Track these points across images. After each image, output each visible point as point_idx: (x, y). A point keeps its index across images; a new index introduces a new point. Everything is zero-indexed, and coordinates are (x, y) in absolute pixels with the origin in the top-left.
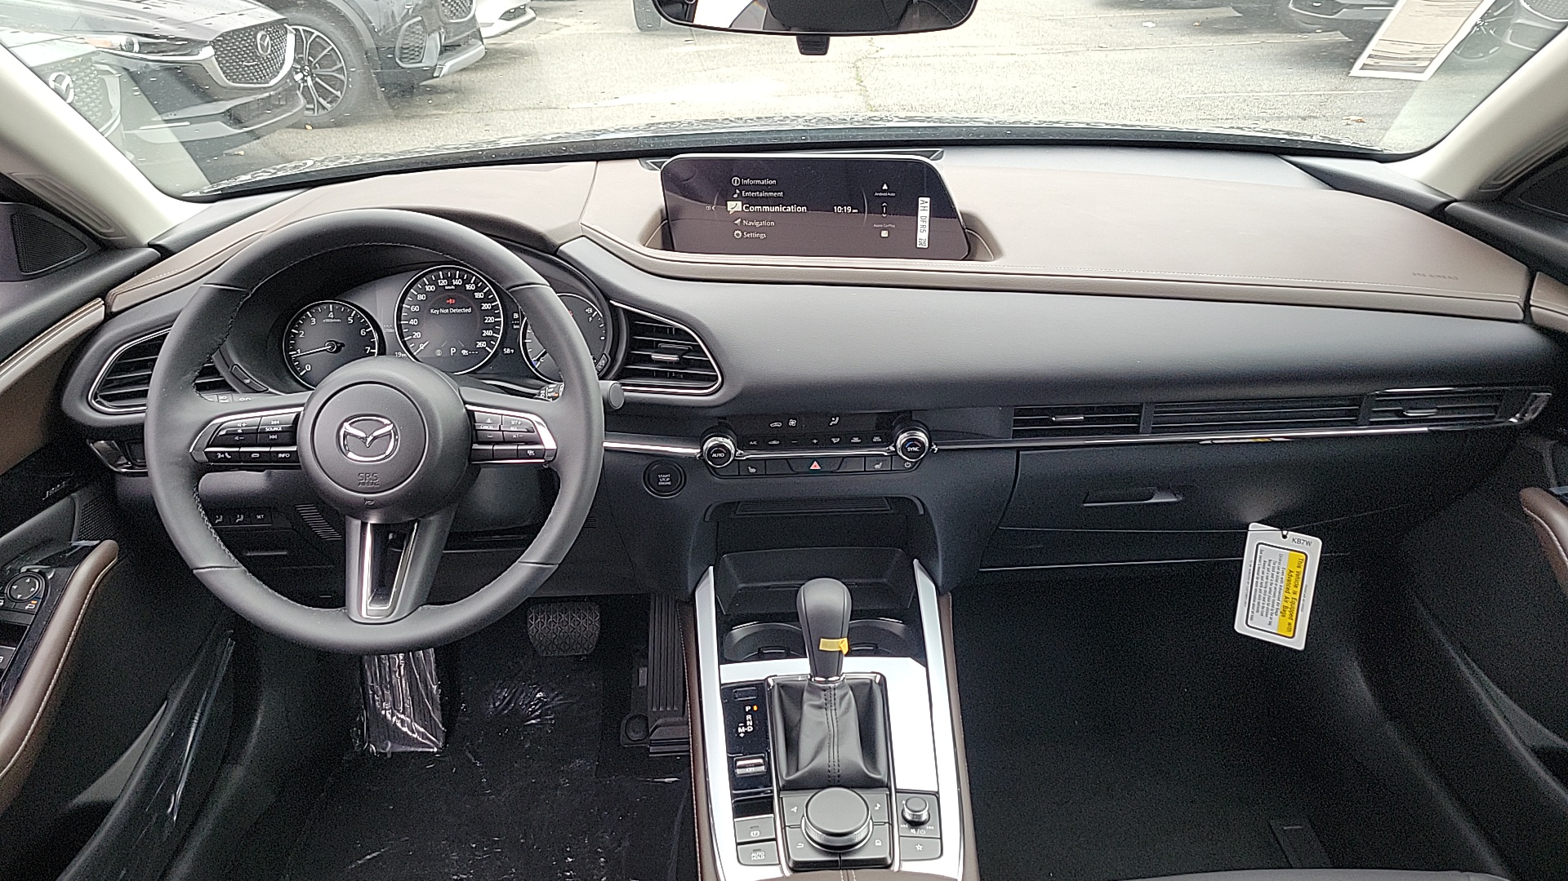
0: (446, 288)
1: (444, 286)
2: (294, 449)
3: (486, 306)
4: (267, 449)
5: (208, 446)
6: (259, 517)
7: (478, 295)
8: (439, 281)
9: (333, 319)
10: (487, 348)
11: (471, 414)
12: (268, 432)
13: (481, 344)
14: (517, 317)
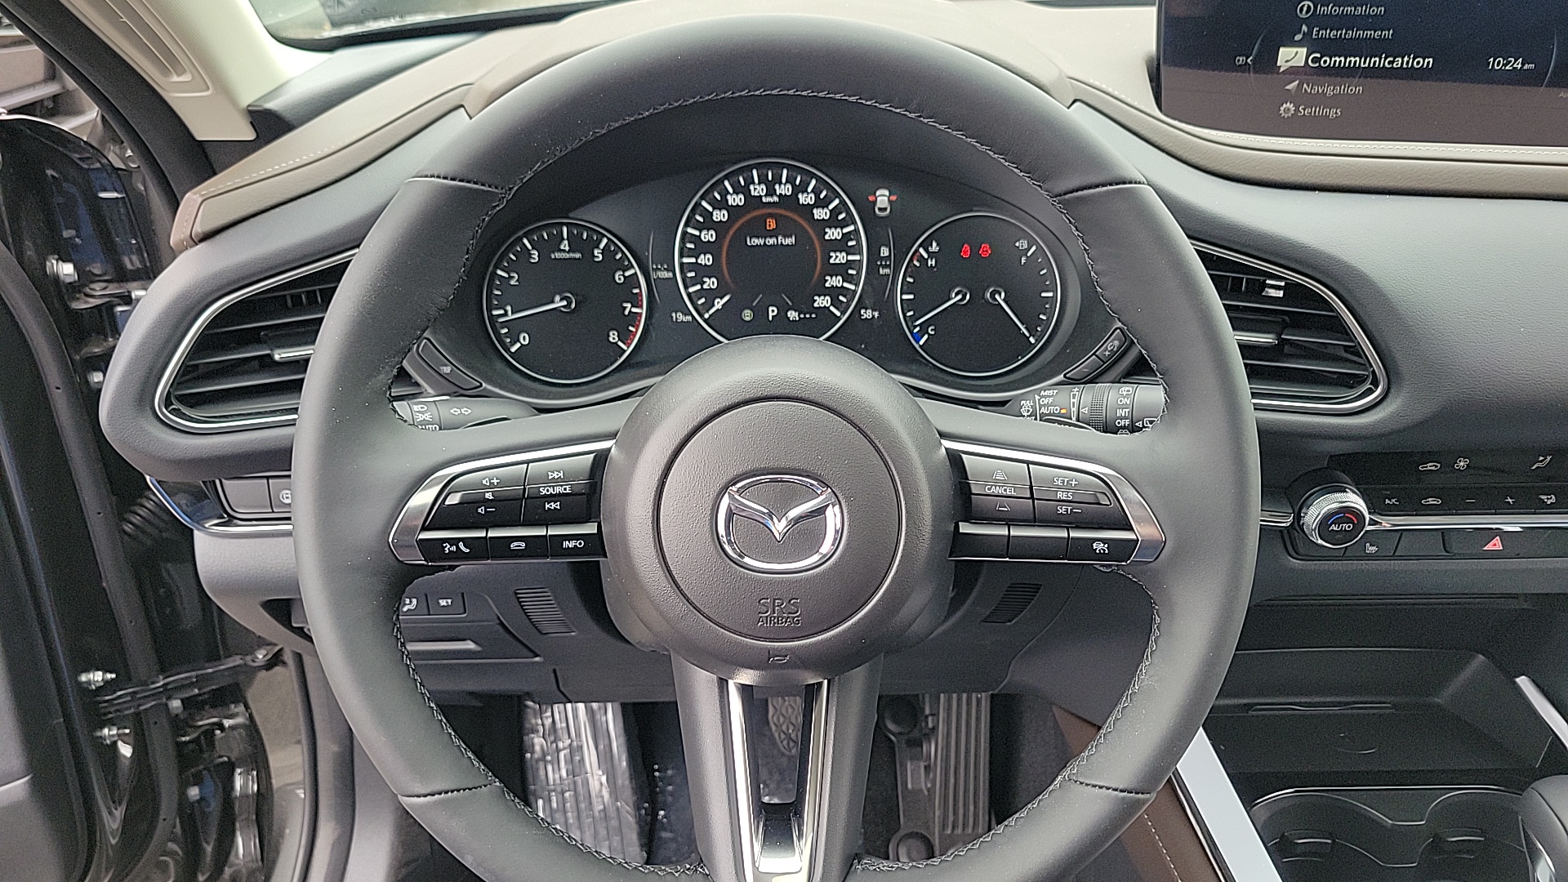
0: (764, 200)
1: (761, 197)
2: (590, 529)
3: (833, 234)
4: (541, 532)
5: (424, 529)
6: (443, 603)
7: (820, 214)
8: (752, 187)
9: (568, 252)
10: (832, 308)
11: (955, 459)
12: (546, 496)
13: (822, 301)
14: (887, 254)
